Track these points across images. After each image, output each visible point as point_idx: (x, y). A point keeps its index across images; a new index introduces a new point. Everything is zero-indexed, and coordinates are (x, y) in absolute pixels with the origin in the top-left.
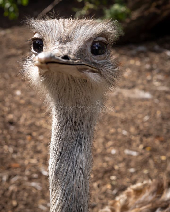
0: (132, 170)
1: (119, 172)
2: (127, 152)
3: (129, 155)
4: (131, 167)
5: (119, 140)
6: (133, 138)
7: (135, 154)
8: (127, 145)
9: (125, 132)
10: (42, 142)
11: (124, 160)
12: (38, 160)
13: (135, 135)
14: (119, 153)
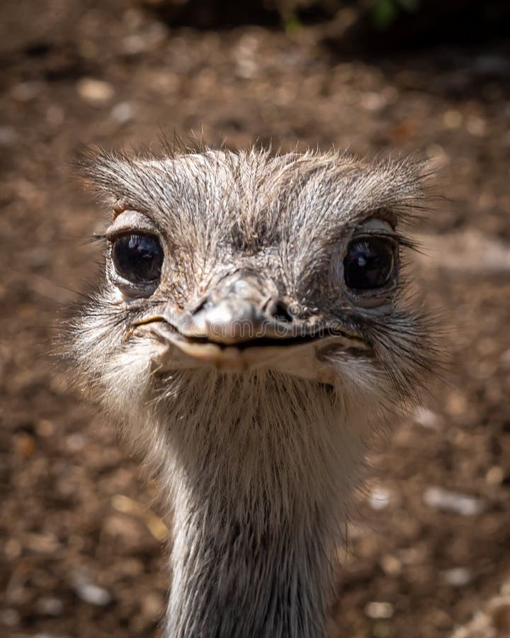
0: (458, 576)
1: (404, 584)
2: (435, 497)
3: (447, 513)
4: (454, 565)
5: (403, 450)
6: (460, 438)
7: (467, 506)
8: (435, 470)
9: (425, 417)
10: (77, 464)
11: (424, 532)
12: (63, 540)
13: (469, 428)
14: (404, 505)
